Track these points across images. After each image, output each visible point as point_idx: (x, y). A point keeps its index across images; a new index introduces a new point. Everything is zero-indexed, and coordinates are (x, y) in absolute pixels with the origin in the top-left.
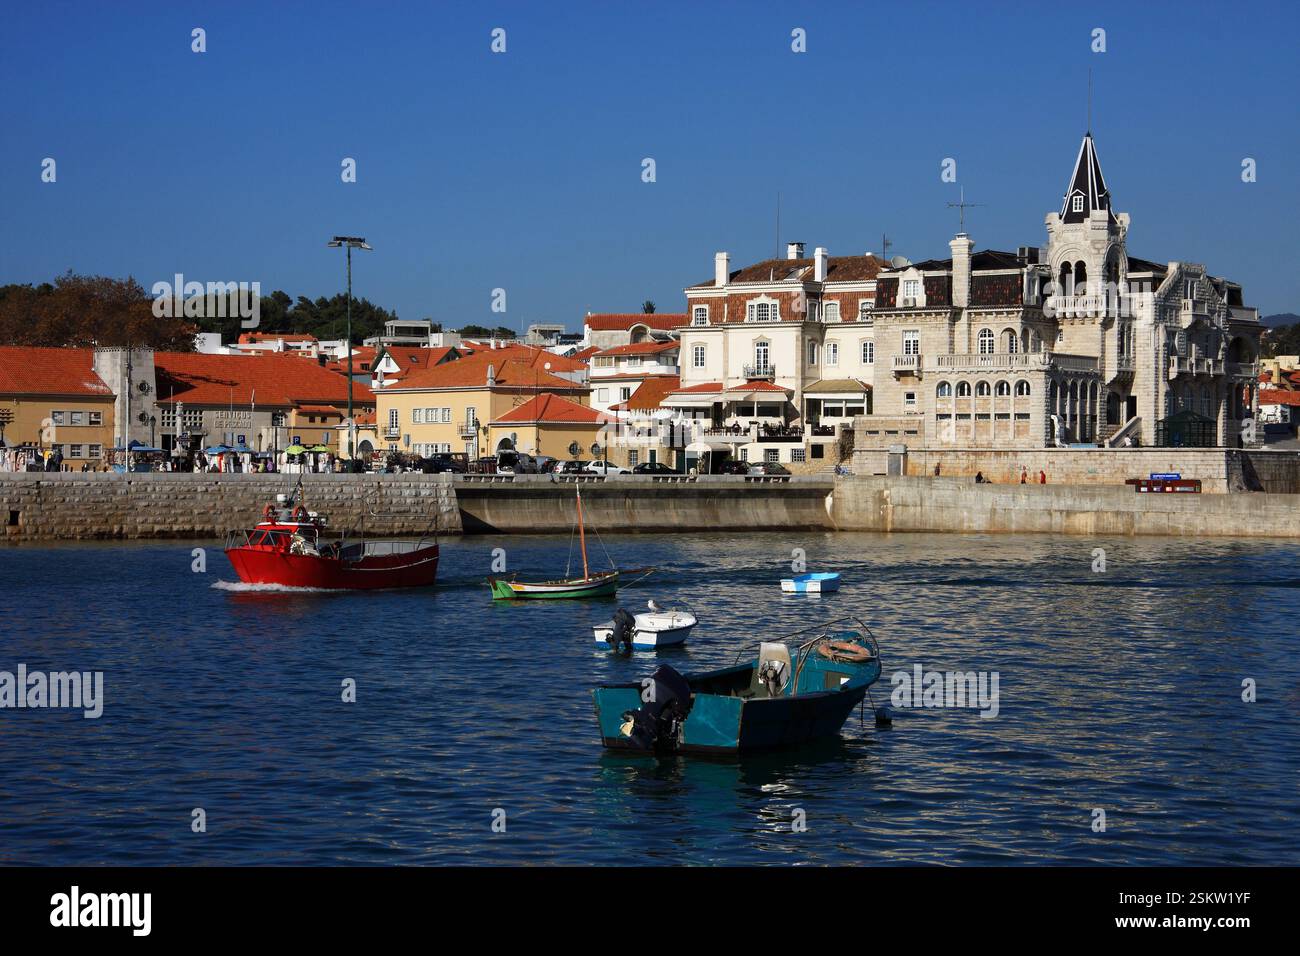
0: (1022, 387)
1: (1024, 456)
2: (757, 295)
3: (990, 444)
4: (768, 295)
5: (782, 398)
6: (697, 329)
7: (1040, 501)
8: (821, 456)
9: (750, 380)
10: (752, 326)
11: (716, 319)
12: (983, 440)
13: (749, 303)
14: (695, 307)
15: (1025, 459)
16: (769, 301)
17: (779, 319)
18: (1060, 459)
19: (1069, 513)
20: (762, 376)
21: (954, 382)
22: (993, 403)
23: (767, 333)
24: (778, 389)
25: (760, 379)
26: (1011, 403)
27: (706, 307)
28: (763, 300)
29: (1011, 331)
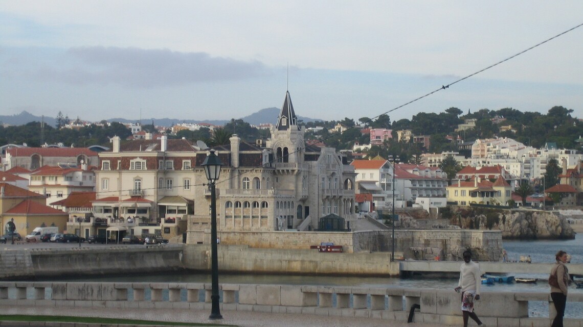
0: (264, 204)
1: (265, 235)
2: (136, 157)
3: (250, 229)
4: (140, 157)
5: (148, 205)
6: (104, 172)
7: (277, 256)
8: (169, 232)
9: (132, 197)
10: (132, 171)
11: (114, 167)
12: (247, 227)
13: (131, 161)
14: (103, 161)
15: (265, 236)
16: (141, 161)
17: (146, 168)
18: (281, 236)
19: (289, 261)
20: (138, 195)
21: (233, 201)
22: (250, 211)
23: (141, 175)
24: (147, 201)
25: (138, 196)
26: (258, 211)
27: (109, 161)
28: (138, 160)
29: (257, 178)
